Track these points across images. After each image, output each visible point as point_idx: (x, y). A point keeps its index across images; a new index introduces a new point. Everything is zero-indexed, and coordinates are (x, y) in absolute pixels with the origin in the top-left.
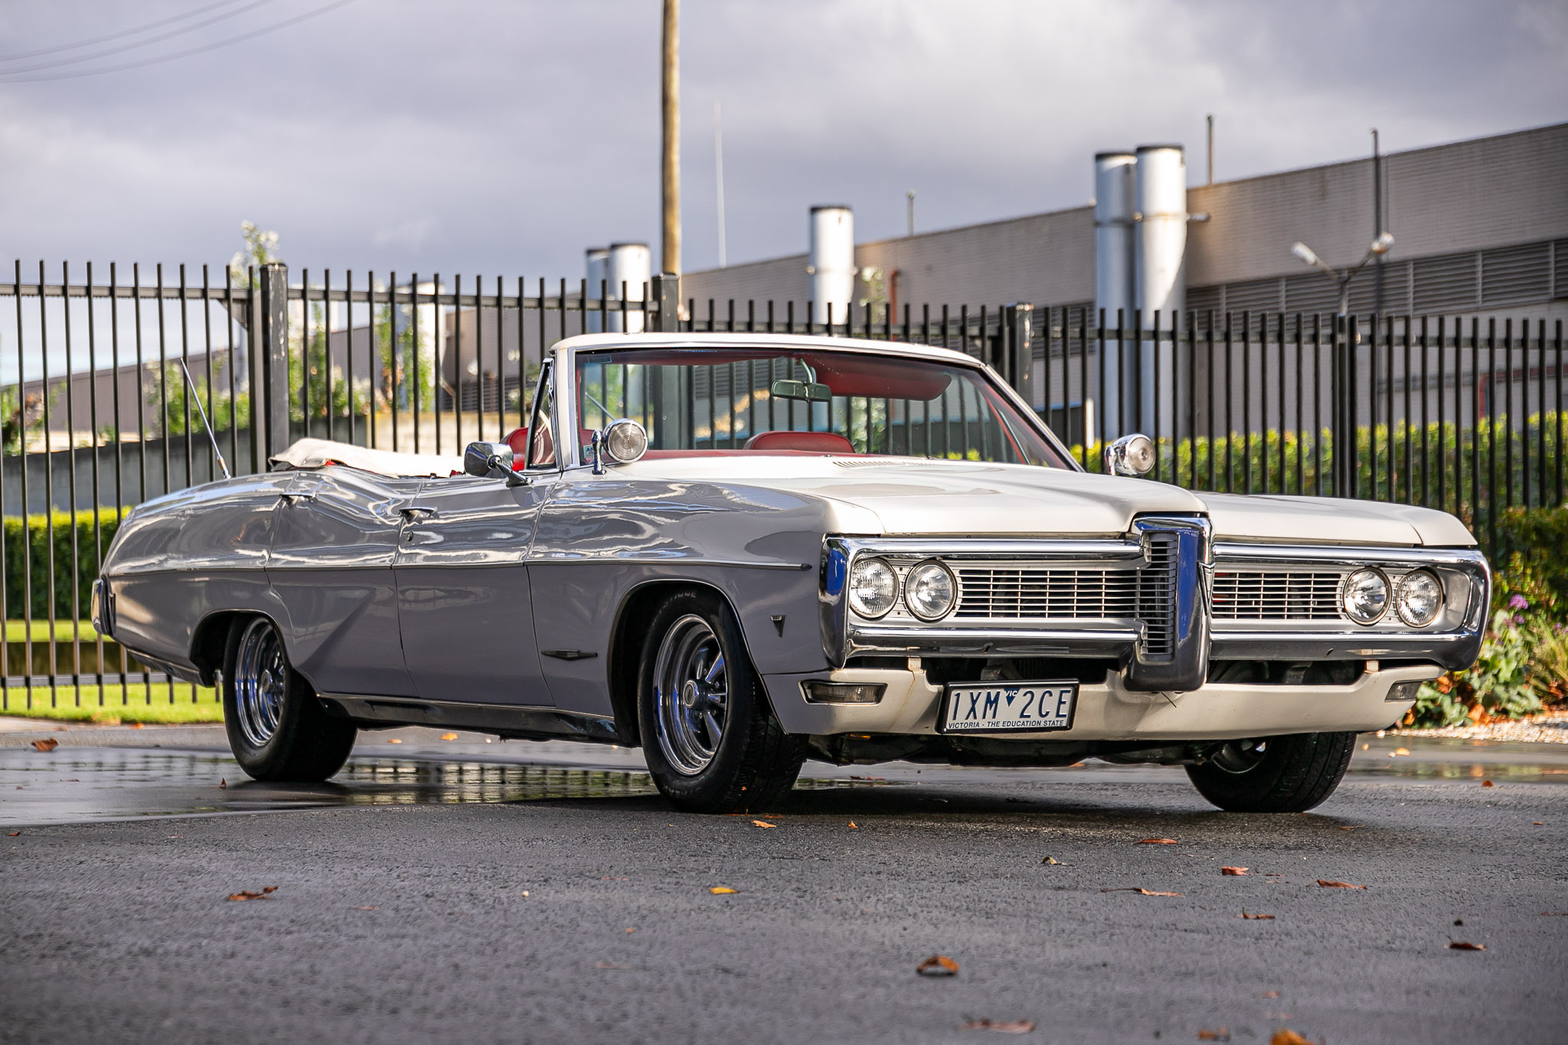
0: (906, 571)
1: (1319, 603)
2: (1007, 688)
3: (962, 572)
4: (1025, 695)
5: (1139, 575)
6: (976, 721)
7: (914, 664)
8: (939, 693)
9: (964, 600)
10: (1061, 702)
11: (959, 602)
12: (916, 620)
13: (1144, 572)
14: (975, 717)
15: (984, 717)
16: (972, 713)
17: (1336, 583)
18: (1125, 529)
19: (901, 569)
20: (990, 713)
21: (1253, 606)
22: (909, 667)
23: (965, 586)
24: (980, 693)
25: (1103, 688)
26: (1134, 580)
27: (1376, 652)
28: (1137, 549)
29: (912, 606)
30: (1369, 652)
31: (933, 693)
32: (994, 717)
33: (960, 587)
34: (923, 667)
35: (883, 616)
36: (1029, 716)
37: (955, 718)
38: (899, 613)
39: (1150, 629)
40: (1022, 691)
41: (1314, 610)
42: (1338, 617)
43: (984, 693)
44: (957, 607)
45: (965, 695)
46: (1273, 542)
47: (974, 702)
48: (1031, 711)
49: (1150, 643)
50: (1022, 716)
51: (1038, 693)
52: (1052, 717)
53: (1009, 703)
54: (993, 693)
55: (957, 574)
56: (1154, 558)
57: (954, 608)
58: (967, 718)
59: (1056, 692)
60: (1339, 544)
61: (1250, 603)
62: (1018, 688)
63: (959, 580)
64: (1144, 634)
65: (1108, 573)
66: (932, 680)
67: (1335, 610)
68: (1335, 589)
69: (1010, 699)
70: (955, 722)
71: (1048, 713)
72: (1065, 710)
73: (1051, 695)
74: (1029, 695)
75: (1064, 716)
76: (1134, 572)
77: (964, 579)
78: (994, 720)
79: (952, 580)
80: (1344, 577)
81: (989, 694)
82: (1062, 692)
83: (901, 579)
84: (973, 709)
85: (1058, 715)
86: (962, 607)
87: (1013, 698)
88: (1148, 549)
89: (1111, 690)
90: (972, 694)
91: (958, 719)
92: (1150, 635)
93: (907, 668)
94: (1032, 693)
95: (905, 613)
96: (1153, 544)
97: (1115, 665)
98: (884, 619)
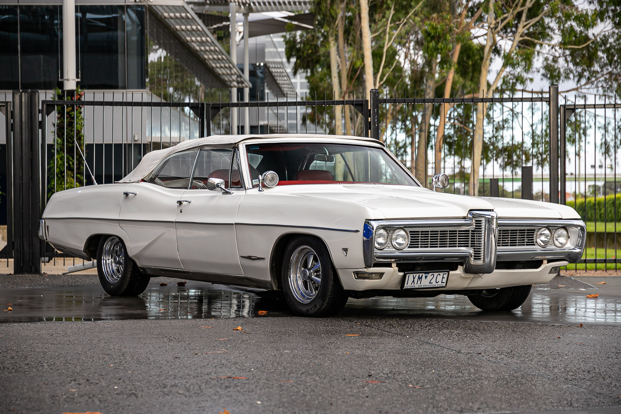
1: (528, 240)
2: (425, 273)
3: (410, 232)
5: (470, 232)
6: (414, 285)
7: (394, 265)
8: (402, 275)
9: (411, 242)
10: (443, 278)
11: (409, 243)
12: (395, 250)
13: (472, 231)
15: (417, 283)
17: (534, 233)
18: (465, 215)
19: (390, 231)
20: (419, 282)
21: (507, 242)
23: (411, 237)
24: (416, 275)
25: (457, 272)
26: (468, 234)
28: (470, 222)
29: (394, 245)
30: (544, 257)
31: (400, 275)
34: (397, 266)
35: (384, 248)
36: (432, 283)
38: (390, 247)
39: (474, 251)
40: (431, 274)
41: (527, 242)
42: (534, 245)
43: (418, 275)
45: (411, 276)
47: (414, 278)
48: (434, 281)
49: (475, 256)
50: (430, 283)
51: (436, 274)
52: (440, 283)
53: (426, 278)
54: (421, 275)
55: (408, 233)
56: (476, 226)
57: (407, 245)
58: (411, 284)
59: (442, 274)
60: (535, 219)
61: (506, 240)
62: (429, 273)
63: (409, 235)
64: (473, 253)
65: (459, 231)
66: (400, 271)
67: (533, 242)
68: (534, 235)
69: (426, 277)
71: (438, 282)
73: (440, 275)
74: (433, 276)
75: (444, 283)
76: (468, 231)
77: (411, 234)
78: (420, 284)
79: (407, 235)
80: (536, 230)
82: (444, 274)
83: (390, 235)
84: (413, 281)
85: (442, 282)
86: (410, 245)
88: (474, 223)
89: (460, 273)
90: (413, 275)
91: (408, 285)
92: (475, 254)
93: (391, 267)
94: (433, 275)
95: (392, 247)
96: (476, 221)
97: (462, 264)
98: (384, 250)
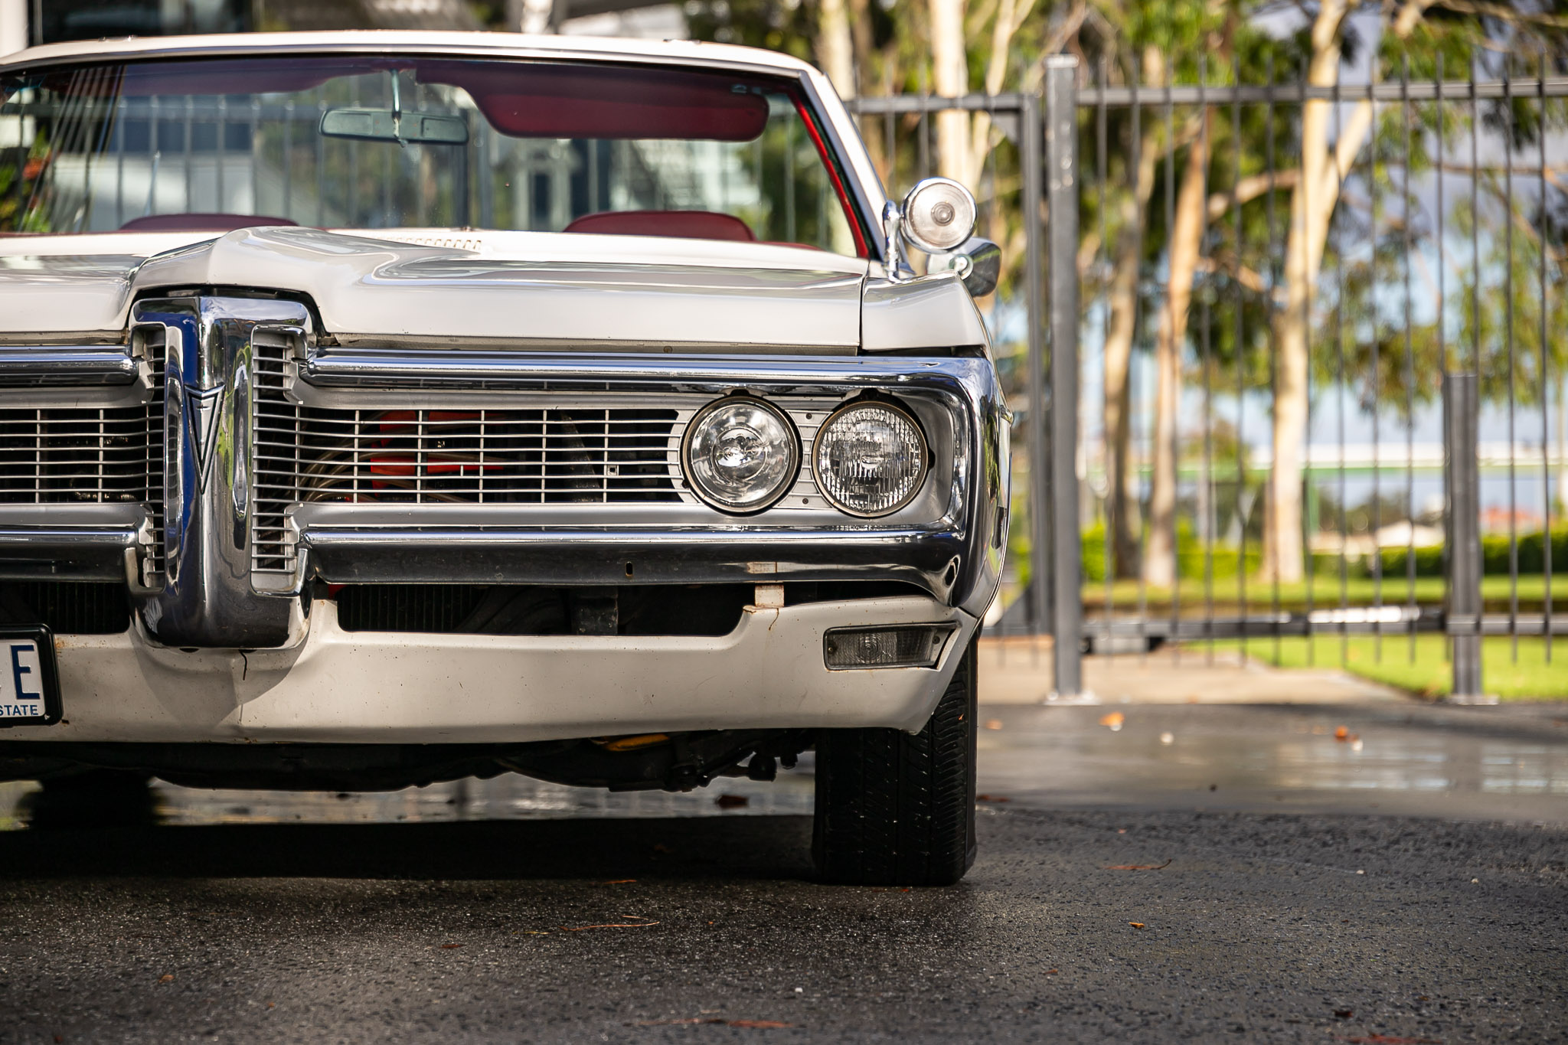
1: (624, 470)
5: (148, 415)
10: (19, 669)
13: (152, 410)
17: (668, 428)
21: (462, 477)
25: (120, 642)
27: (785, 567)
28: (128, 364)
30: (769, 568)
41: (612, 483)
42: (675, 497)
46: (502, 348)
49: (157, 551)
52: (6, 698)
60: (668, 350)
61: (454, 471)
64: (148, 531)
67: (668, 483)
68: (664, 442)
72: (33, 682)
75: (35, 696)
80: (685, 416)
82: (15, 650)
85: (21, 695)
89: (138, 645)
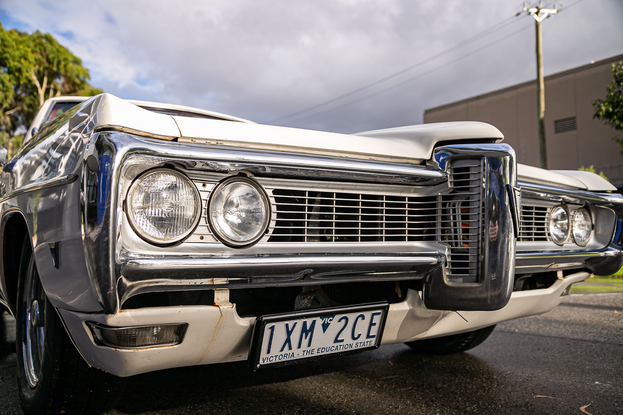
0: (210, 187)
2: (322, 316)
3: (275, 192)
4: (340, 321)
5: (440, 201)
6: (291, 352)
7: (222, 297)
8: (252, 327)
9: (278, 223)
10: (372, 324)
11: (273, 224)
12: (222, 245)
13: (444, 198)
14: (290, 348)
15: (299, 347)
16: (287, 344)
17: (545, 214)
18: (427, 156)
19: (204, 185)
20: (305, 342)
22: (216, 300)
23: (279, 208)
24: (296, 323)
25: (404, 307)
26: (435, 205)
28: (439, 174)
29: (218, 229)
31: (244, 327)
32: (309, 345)
33: (274, 208)
34: (232, 300)
35: (182, 241)
36: (342, 341)
37: (269, 352)
38: (202, 238)
39: (452, 251)
40: (337, 317)
41: (535, 234)
42: (545, 239)
43: (300, 323)
44: (271, 231)
45: (280, 328)
47: (289, 333)
48: (346, 336)
49: (453, 264)
50: (336, 341)
51: (352, 317)
52: (363, 339)
53: (324, 331)
54: (309, 321)
55: (270, 193)
56: (455, 184)
57: (267, 231)
58: (282, 350)
59: (368, 315)
62: (333, 314)
63: (272, 201)
64: (448, 255)
65: (410, 199)
66: (242, 313)
67: (544, 234)
68: (544, 219)
69: (325, 326)
70: (269, 356)
71: (359, 335)
72: (374, 331)
73: (363, 317)
74: (343, 321)
75: (373, 336)
76: (434, 198)
77: (277, 200)
78: (309, 349)
79: (264, 200)
80: (548, 211)
81: (305, 323)
82: (373, 315)
83: (205, 196)
84: (288, 341)
85: (368, 336)
86: (275, 231)
87: (328, 324)
88: (450, 175)
89: (411, 307)
90: (287, 325)
91: (272, 353)
92: (453, 258)
93: (212, 303)
94: (346, 319)
95: (209, 238)
96: (455, 170)
97: (416, 286)
98: (183, 245)
